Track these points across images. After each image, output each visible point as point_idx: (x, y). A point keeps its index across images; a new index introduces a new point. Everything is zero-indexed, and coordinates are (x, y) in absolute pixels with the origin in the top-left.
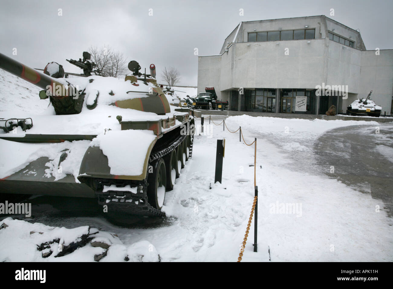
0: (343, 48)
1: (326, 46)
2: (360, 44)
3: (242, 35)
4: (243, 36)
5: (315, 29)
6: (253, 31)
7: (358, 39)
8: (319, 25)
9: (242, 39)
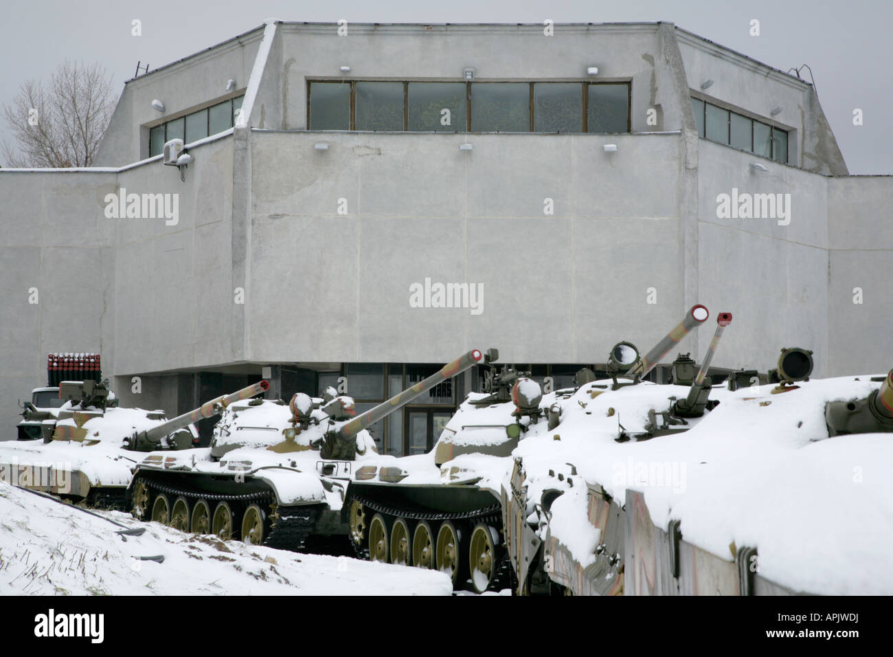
0: (753, 170)
1: (686, 168)
2: (816, 140)
3: (281, 90)
4: (285, 96)
5: (629, 83)
6: (333, 73)
7: (807, 116)
8: (649, 67)
9: (282, 111)
